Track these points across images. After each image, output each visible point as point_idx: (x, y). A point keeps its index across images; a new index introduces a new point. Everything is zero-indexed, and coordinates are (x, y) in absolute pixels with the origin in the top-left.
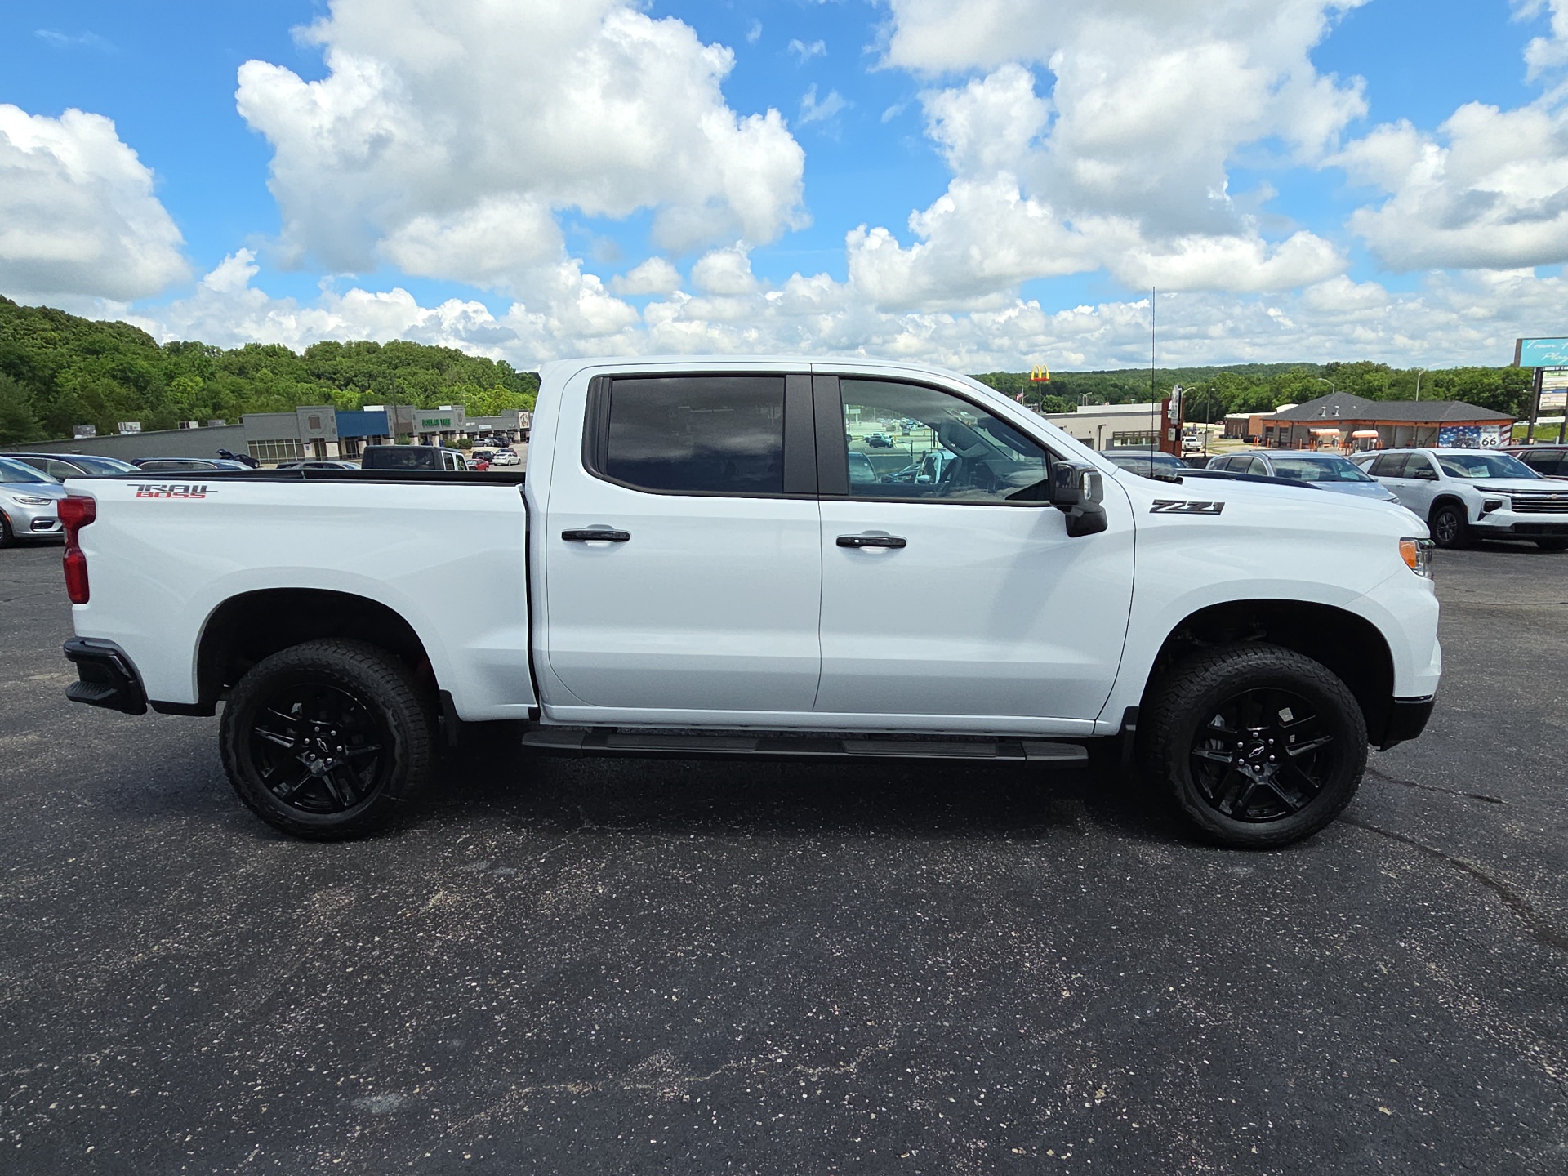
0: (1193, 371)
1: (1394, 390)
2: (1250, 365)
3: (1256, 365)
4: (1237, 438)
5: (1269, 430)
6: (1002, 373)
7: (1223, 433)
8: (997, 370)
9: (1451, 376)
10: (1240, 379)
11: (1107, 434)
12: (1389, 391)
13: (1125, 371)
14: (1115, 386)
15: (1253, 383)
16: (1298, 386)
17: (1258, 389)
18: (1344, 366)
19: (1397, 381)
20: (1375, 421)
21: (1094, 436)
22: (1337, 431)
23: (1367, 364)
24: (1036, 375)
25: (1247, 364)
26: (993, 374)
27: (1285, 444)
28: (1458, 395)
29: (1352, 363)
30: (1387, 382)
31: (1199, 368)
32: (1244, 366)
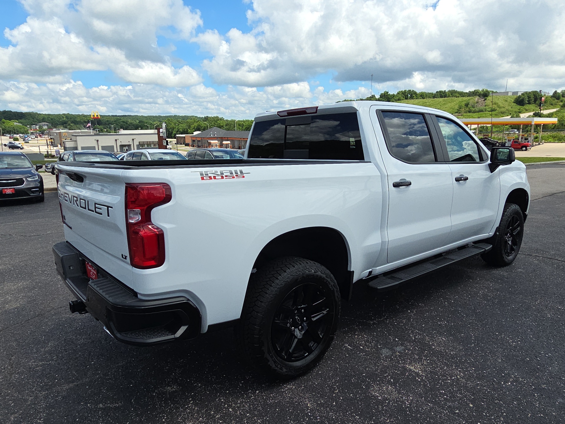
0: (153, 117)
1: (227, 127)
2: (175, 116)
3: (177, 116)
4: (181, 144)
5: (194, 141)
6: (68, 114)
7: (176, 142)
8: (66, 113)
9: (242, 123)
10: (175, 121)
11: (136, 143)
12: (226, 127)
13: (126, 116)
14: (124, 122)
15: (180, 122)
16: (196, 124)
17: (182, 125)
18: (210, 118)
19: (227, 123)
20: (228, 138)
21: (131, 143)
22: (217, 141)
23: (217, 117)
24: (94, 116)
25: (173, 115)
26: (64, 114)
27: (200, 146)
28: (245, 129)
29: (212, 116)
30: (225, 124)
31: (156, 116)
32: (173, 116)
